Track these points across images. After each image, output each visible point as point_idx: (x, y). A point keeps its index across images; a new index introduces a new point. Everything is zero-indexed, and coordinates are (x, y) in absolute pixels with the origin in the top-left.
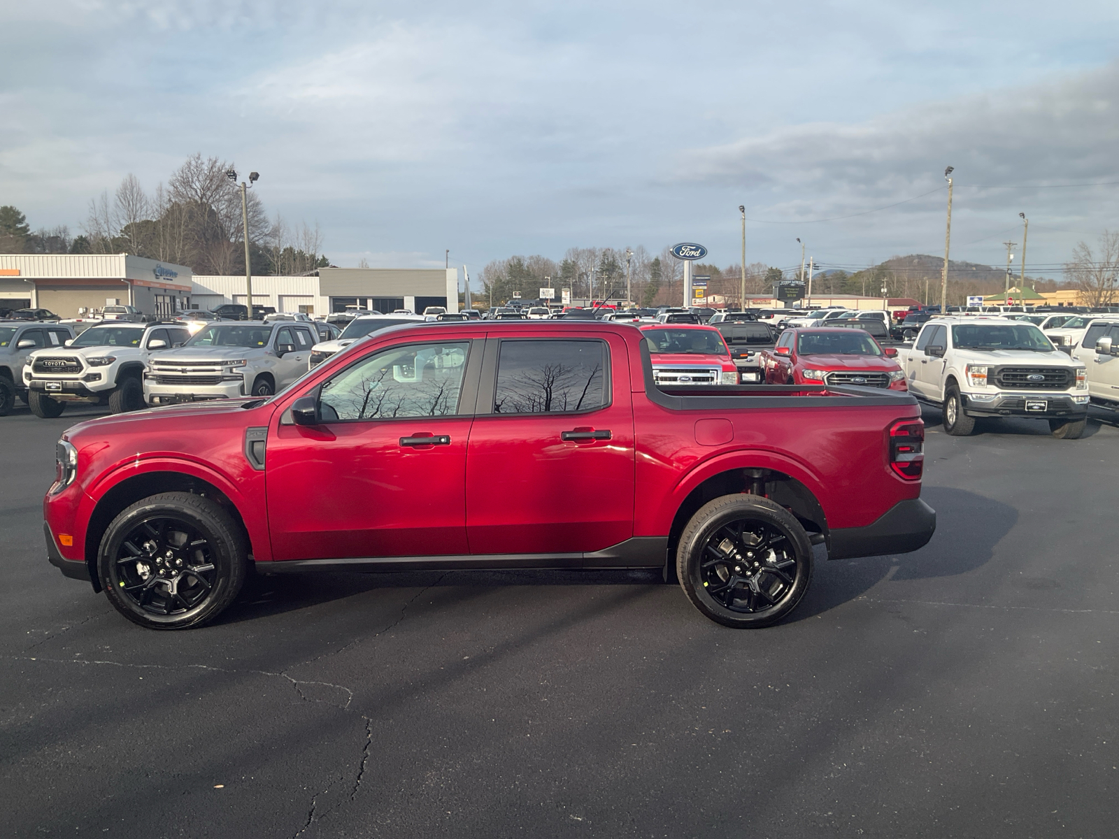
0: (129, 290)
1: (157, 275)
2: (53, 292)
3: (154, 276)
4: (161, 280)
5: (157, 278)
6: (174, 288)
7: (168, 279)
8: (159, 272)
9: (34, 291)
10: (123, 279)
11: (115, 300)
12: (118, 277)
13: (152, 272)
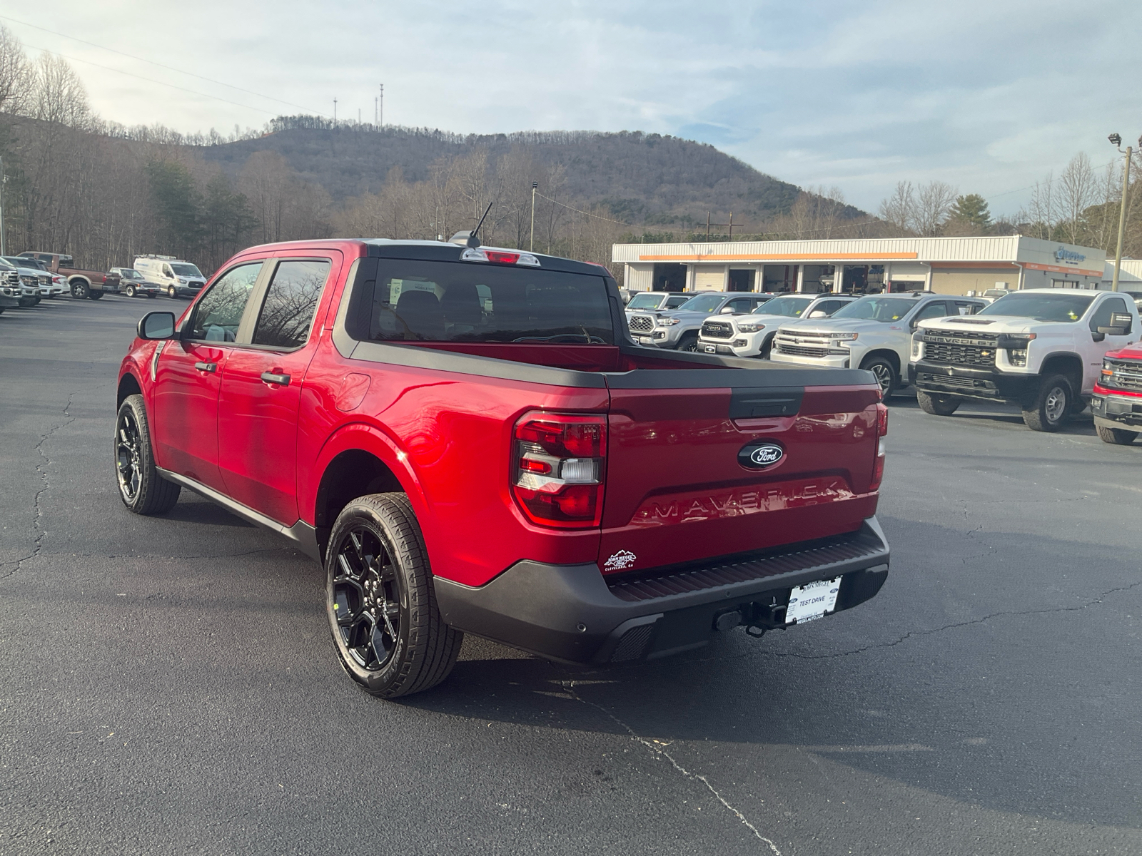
0: (1020, 274)
1: (1057, 258)
2: (946, 274)
3: (1054, 259)
4: (1063, 264)
5: (1057, 262)
6: (1078, 272)
7: (1071, 263)
8: (1065, 255)
9: (929, 274)
10: (1014, 262)
11: (1004, 283)
12: (1009, 259)
13: (1052, 255)
